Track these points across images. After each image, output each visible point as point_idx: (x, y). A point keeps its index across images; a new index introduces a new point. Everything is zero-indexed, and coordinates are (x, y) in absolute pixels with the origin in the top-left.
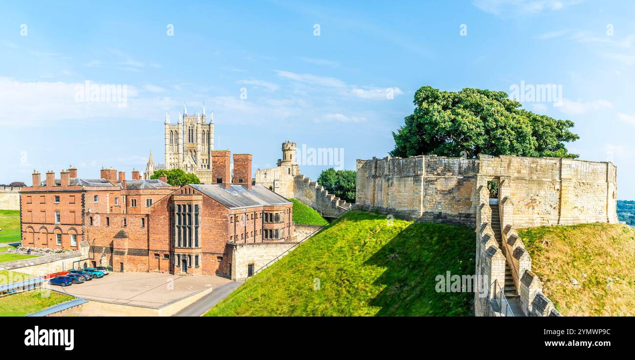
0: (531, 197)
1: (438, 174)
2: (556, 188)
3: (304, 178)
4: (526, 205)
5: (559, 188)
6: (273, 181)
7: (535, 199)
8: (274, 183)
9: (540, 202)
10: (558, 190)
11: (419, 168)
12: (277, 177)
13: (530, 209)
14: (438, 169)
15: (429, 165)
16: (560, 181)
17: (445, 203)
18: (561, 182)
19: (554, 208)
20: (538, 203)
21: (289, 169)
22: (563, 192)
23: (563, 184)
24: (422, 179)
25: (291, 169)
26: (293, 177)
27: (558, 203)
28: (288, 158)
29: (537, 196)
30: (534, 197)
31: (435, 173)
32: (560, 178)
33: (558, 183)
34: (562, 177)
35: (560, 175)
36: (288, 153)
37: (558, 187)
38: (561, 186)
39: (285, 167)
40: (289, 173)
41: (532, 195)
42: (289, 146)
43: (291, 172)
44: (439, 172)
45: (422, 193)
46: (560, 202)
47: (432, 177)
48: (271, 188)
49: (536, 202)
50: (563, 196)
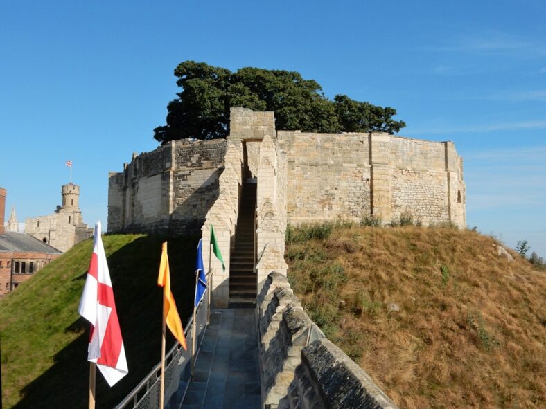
0: (327, 191)
1: (193, 165)
2: (365, 177)
3: (88, 227)
4: (320, 203)
5: (369, 177)
6: (48, 231)
7: (332, 195)
8: (49, 233)
9: (340, 198)
10: (367, 180)
11: (167, 159)
12: (54, 227)
13: (326, 209)
14: (192, 159)
15: (180, 155)
16: (370, 166)
17: (201, 205)
18: (372, 168)
19: (363, 207)
20: (337, 199)
21: (70, 217)
22: (375, 182)
23: (375, 170)
24: (171, 173)
25: (72, 218)
26: (74, 227)
27: (369, 199)
28: (68, 203)
29: (336, 189)
30: (332, 192)
31: (189, 164)
32: (370, 163)
33: (366, 170)
34: (373, 160)
35: (370, 157)
36: (69, 198)
37: (367, 175)
38: (372, 174)
39: (64, 215)
40: (69, 222)
41: (328, 188)
42: (70, 188)
43: (71, 221)
44: (194, 162)
45: (171, 194)
46: (372, 197)
47: (184, 170)
48: (45, 240)
49: (334, 198)
50: (375, 188)
